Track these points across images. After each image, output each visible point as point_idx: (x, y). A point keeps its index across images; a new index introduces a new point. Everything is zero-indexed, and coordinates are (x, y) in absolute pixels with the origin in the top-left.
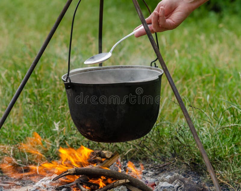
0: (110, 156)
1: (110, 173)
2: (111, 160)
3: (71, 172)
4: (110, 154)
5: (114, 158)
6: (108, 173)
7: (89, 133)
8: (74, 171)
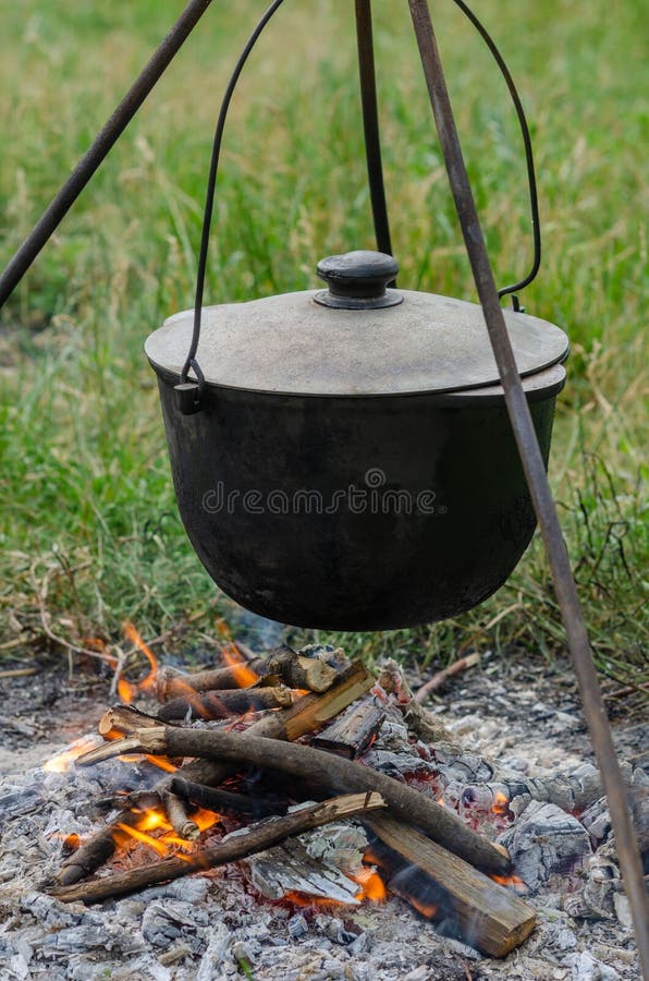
0: (328, 684)
1: (302, 760)
2: (329, 696)
3: (149, 742)
4: (326, 676)
5: (343, 689)
6: (296, 762)
7: (266, 593)
8: (160, 740)
